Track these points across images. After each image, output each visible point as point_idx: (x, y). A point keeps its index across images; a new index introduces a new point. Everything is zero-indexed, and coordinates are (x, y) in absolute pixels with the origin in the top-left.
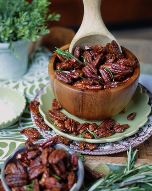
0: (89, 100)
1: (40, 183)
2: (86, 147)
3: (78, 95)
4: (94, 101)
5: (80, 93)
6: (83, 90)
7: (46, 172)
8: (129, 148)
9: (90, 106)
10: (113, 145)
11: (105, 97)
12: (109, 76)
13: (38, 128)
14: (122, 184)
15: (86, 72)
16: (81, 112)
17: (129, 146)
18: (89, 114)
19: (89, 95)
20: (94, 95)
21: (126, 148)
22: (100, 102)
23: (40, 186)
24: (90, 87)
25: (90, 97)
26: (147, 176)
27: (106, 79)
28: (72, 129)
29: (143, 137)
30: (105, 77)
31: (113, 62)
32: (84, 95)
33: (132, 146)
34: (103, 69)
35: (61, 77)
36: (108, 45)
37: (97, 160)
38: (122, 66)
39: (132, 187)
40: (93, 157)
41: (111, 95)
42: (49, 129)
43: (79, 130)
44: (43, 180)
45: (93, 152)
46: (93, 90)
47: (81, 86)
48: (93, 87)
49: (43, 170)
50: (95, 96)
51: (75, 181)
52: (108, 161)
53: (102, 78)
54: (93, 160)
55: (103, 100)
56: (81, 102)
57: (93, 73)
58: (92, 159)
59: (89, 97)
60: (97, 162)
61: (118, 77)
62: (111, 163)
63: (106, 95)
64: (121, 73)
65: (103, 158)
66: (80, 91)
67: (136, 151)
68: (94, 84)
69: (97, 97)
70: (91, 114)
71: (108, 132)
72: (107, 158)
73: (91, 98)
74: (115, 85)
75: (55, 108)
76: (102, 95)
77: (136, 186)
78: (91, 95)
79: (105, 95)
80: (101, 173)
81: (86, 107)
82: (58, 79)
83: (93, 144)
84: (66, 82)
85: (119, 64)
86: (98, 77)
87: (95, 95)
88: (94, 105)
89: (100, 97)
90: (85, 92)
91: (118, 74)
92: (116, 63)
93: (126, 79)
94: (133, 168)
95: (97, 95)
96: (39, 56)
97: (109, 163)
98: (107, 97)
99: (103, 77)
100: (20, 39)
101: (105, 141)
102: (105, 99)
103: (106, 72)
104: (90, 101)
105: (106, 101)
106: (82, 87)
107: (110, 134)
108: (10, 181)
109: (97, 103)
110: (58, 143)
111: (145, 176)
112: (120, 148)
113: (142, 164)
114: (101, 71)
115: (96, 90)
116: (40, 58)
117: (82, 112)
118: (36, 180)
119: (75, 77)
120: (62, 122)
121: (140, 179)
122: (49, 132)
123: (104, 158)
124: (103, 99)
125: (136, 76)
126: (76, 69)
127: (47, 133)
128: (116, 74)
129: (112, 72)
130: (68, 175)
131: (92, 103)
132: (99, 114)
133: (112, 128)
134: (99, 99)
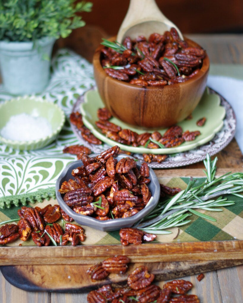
0: (153, 99)
1: (109, 199)
2: (153, 159)
3: (139, 94)
4: (159, 100)
5: (142, 90)
6: (144, 87)
7: (114, 185)
8: (206, 157)
9: (154, 106)
10: (185, 156)
11: (172, 94)
12: (173, 69)
13: (86, 144)
14: (206, 197)
15: (145, 66)
16: (141, 117)
17: (206, 155)
18: (152, 118)
19: (153, 92)
20: (159, 92)
21: (202, 157)
22: (167, 100)
23: (109, 202)
24: (152, 83)
25: (154, 95)
26: (235, 185)
27: (170, 73)
28: (131, 139)
29: (221, 144)
30: (169, 71)
31: (176, 53)
32: (146, 92)
33: (210, 154)
34: (165, 61)
35: (114, 74)
36: (166, 33)
37: (168, 175)
38: (189, 56)
39: (219, 200)
40: (163, 171)
41: (180, 91)
42: (100, 143)
43: (140, 141)
44: (112, 195)
45: (162, 164)
46: (157, 86)
47: (140, 83)
48: (157, 83)
49: (111, 183)
50: (161, 93)
51: (151, 194)
52: (182, 174)
53: (165, 72)
54: (163, 174)
55: (170, 98)
56: (142, 103)
57: (154, 67)
58: (161, 174)
59: (152, 95)
60: (169, 176)
61: (185, 70)
62: (186, 176)
63: (174, 91)
64: (188, 64)
65: (175, 171)
66: (141, 89)
67: (216, 159)
68: (157, 79)
69: (163, 94)
70: (154, 119)
71: (177, 140)
72: (180, 170)
73: (156, 96)
74: (183, 80)
75: (102, 118)
76: (168, 91)
77: (223, 198)
78: (156, 92)
79: (172, 91)
80: (177, 188)
81: (148, 109)
82: (111, 77)
83: (162, 155)
84: (121, 79)
85: (185, 54)
86: (160, 71)
87: (161, 91)
88: (159, 106)
89: (167, 94)
90: (148, 88)
91: (184, 66)
92: (180, 53)
93: (194, 72)
94: (214, 178)
95: (163, 91)
96: (63, 61)
97: (184, 177)
98: (175, 93)
99: (166, 70)
100: (44, 36)
101: (176, 150)
102: (172, 97)
103: (168, 64)
104: (154, 101)
105: (174, 99)
106: (142, 84)
107: (180, 143)
108: (72, 199)
109: (162, 102)
110: (119, 155)
111: (232, 185)
112: (195, 157)
113: (225, 174)
114: (163, 64)
115: (161, 86)
116: (65, 64)
117: (143, 116)
118: (103, 196)
119: (132, 73)
120: (116, 133)
121: (226, 189)
122: (101, 147)
123: (177, 171)
124: (169, 96)
125: (206, 67)
126: (131, 64)
127: (99, 148)
128: (182, 66)
129: (177, 65)
130: (140, 188)
131: (157, 103)
132: (165, 117)
133: (180, 136)
134: (165, 96)
